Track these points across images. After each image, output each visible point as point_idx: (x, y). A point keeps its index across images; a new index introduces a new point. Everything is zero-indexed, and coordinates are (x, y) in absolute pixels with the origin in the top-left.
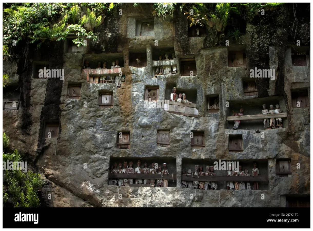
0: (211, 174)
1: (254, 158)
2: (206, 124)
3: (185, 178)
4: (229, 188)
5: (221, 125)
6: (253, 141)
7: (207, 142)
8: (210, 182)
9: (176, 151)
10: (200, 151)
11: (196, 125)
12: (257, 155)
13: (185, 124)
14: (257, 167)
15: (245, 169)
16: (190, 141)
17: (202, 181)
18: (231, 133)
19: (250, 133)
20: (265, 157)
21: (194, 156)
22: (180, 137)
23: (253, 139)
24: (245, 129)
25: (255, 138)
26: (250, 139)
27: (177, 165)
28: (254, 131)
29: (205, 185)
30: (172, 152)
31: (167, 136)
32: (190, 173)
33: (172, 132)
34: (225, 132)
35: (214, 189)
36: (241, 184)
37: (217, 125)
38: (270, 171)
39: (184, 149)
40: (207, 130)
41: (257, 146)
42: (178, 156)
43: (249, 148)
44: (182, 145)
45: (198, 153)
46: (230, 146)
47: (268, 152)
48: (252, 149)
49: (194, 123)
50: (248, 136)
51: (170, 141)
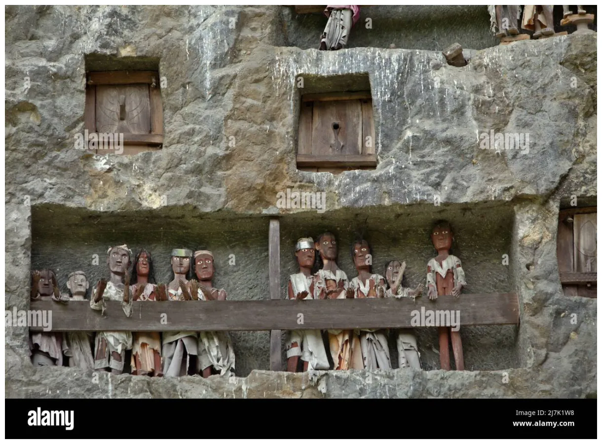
0: (201, 294)
1: (440, 196)
2: (170, 22)
5: (253, 25)
6: (429, 111)
7: (178, 118)
8: (197, 339)
10: (135, 167)
11: (110, 26)
12: (454, 180)
13: (46, 22)
16: (81, 112)
17: (148, 335)
20: (495, 191)
21: (105, 196)
22: (20, 92)
23: (429, 99)
25: (442, 92)
26: (414, 95)
32: (82, 290)
35: (215, 372)
36: (365, 342)
40: (175, 52)
43: (406, 149)
44: (32, 137)
45: (122, 178)
46: (301, 142)
49: (99, 14)
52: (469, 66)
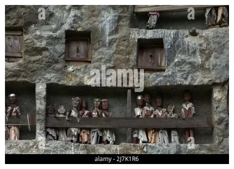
0: (103, 115)
1: (187, 83)
2: (94, 19)
3: (53, 122)
4: (137, 140)
5: (123, 20)
6: (184, 52)
7: (96, 53)
8: (102, 130)
9: (34, 70)
10: (82, 70)
11: (74, 20)
12: (192, 77)
13: (53, 19)
14: (190, 101)
15: (168, 105)
16: (64, 51)
17: (86, 129)
18: (142, 36)
19: (178, 35)
20: (206, 81)
21: (71, 80)
22: (43, 44)
23: (184, 48)
24: (168, 28)
25: (188, 45)
26: (179, 46)
27: (37, 97)
28: (187, 32)
29: (92, 136)
30: (27, 71)
31: (17, 42)
32: (63, 112)
33: (26, 33)
34: (130, 34)
35: (108, 142)
36: (160, 133)
37: (114, 20)
38: (217, 108)
39: (50, 66)
40: (96, 30)
41: (192, 60)
42: (40, 80)
43: (176, 65)
44: (47, 60)
45: (78, 74)
46: (139, 61)
47: (213, 73)
48: (183, 66)
49: (70, 16)
50: (174, 42)
51: (22, 51)
52: (198, 36)
